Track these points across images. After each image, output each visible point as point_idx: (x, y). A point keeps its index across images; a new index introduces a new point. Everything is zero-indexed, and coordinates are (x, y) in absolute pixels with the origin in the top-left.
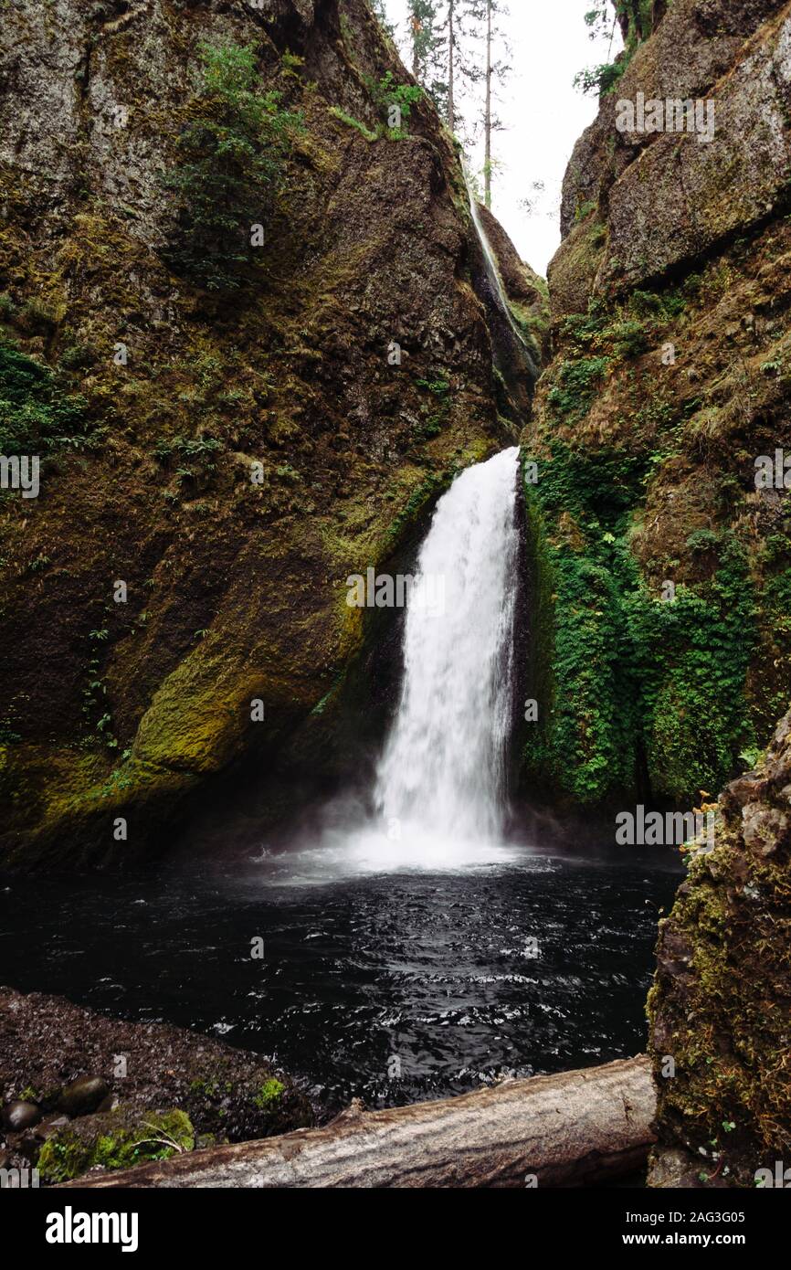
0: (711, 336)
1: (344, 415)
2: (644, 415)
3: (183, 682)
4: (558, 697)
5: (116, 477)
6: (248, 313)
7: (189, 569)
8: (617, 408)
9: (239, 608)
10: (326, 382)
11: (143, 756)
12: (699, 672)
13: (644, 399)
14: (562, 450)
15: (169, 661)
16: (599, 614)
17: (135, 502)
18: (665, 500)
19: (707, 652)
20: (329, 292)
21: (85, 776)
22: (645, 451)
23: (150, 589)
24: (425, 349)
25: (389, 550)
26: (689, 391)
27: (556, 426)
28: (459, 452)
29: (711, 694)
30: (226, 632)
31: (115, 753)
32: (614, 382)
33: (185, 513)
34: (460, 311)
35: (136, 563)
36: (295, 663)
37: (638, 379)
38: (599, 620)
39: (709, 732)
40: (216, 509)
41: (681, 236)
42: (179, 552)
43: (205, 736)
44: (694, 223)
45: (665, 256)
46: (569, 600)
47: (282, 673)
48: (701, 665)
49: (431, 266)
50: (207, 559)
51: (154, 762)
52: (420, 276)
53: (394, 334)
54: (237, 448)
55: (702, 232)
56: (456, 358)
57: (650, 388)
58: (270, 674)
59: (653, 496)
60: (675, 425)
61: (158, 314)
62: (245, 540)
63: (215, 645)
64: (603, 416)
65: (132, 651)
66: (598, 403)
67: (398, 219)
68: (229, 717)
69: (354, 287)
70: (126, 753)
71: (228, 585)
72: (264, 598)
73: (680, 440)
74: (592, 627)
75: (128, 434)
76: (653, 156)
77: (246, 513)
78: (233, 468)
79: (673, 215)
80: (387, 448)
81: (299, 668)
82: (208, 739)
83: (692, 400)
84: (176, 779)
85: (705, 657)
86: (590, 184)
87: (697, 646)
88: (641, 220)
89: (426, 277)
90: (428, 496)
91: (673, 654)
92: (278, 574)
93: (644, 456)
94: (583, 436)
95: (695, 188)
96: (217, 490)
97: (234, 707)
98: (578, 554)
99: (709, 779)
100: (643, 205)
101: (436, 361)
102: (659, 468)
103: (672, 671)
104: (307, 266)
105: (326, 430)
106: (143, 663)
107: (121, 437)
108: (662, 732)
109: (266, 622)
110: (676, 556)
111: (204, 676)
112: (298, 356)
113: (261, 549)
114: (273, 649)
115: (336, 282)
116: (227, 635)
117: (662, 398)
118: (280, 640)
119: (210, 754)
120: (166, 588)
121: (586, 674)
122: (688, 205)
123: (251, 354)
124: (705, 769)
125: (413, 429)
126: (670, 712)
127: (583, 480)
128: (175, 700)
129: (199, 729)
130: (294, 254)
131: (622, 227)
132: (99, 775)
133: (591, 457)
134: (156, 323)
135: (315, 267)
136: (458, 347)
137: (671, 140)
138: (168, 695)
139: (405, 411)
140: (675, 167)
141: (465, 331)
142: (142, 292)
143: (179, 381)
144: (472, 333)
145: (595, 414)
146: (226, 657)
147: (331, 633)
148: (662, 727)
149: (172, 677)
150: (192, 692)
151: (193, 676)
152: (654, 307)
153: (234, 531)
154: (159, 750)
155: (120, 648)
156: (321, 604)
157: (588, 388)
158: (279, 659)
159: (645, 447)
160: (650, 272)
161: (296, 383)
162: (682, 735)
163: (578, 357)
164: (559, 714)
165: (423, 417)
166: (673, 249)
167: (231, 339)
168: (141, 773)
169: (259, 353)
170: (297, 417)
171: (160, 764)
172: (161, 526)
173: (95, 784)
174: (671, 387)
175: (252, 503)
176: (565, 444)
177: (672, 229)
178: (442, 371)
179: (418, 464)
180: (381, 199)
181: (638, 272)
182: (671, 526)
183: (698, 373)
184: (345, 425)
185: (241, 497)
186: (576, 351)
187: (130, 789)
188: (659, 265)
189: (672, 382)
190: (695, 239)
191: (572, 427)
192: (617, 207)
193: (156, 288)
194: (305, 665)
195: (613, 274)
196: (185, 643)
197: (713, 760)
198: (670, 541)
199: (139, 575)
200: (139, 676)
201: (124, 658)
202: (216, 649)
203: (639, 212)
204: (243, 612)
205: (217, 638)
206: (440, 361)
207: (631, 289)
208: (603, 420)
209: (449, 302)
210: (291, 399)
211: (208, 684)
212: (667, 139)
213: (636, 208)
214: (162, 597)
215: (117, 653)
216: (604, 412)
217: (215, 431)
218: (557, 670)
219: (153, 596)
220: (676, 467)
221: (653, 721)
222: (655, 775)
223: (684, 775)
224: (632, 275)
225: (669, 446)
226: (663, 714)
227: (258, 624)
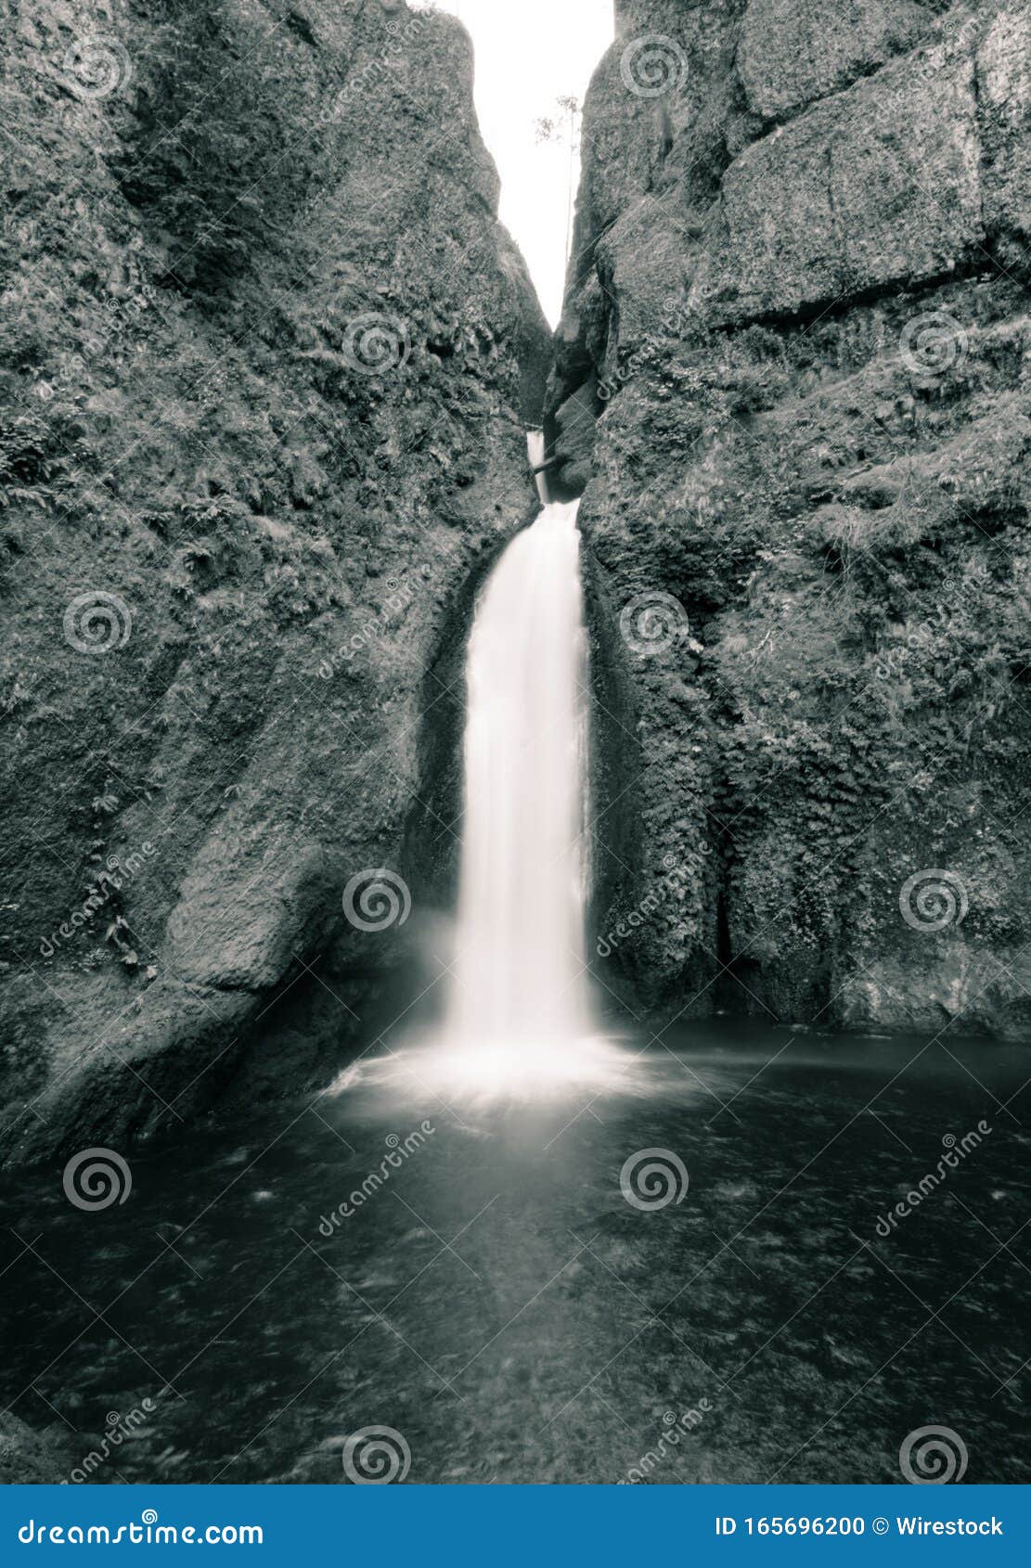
0: (854, 413)
1: (369, 453)
2: (756, 497)
3: (220, 863)
4: (649, 853)
5: (101, 555)
6: (242, 282)
7: (215, 699)
8: (721, 482)
9: (281, 752)
10: (350, 403)
11: (184, 975)
12: (813, 826)
13: (757, 476)
14: (646, 527)
15: (196, 834)
16: (697, 749)
17: (133, 595)
18: (778, 610)
19: (825, 805)
20: (350, 256)
21: (97, 1008)
22: (752, 542)
23: (163, 729)
24: (458, 355)
25: (434, 654)
26: (820, 478)
27: (637, 491)
28: (498, 508)
29: (825, 853)
30: (268, 788)
31: (131, 971)
32: (718, 446)
33: (202, 613)
34: (500, 301)
35: (141, 690)
36: (351, 824)
37: (749, 447)
38: (696, 756)
39: (817, 894)
40: (241, 606)
41: (824, 268)
42: (200, 672)
43: (258, 939)
44: (844, 254)
45: (796, 290)
46: (657, 729)
47: (338, 840)
48: (817, 818)
49: (469, 228)
50: (237, 683)
51: (199, 983)
52: (456, 243)
53: (426, 331)
54: (257, 509)
55: (855, 272)
56: (491, 369)
57: (765, 463)
58: (325, 842)
59: (760, 601)
60: (793, 515)
61: (117, 273)
62: (280, 652)
63: (257, 807)
64: (703, 489)
65: (149, 822)
66: (696, 470)
67: (431, 149)
68: (283, 908)
69: (382, 255)
70: (152, 971)
71: (263, 718)
72: (311, 737)
73: (800, 537)
74: (689, 766)
75: (107, 483)
76: (792, 141)
77: (280, 612)
78: (258, 541)
79: (816, 237)
80: (417, 501)
81: (356, 831)
82: (261, 943)
83: (820, 490)
84: (231, 1004)
85: (825, 810)
86: (635, 117)
87: (816, 797)
88: (770, 229)
89: (462, 245)
90: (467, 572)
91: (781, 802)
92: (321, 700)
93: (750, 549)
94: (676, 512)
95: (850, 207)
96: (240, 576)
97: (289, 894)
98: (664, 667)
99: (808, 944)
100: (773, 207)
101: (470, 371)
102: (769, 568)
103: (776, 820)
104: (310, 209)
105: (352, 476)
106: (163, 841)
107: (98, 487)
108: (754, 888)
109: (316, 770)
110: (796, 686)
111: (248, 854)
112: (318, 362)
113: (300, 663)
114: (326, 808)
115: (355, 244)
116: (271, 793)
117: (781, 479)
118: (332, 794)
119: (266, 963)
120: (185, 728)
121: (683, 824)
122: (837, 227)
123: (252, 354)
124: (805, 933)
125: (444, 473)
126: (767, 868)
127: (671, 571)
128: (212, 890)
129: (250, 929)
130: (291, 185)
131: (740, 231)
132: (113, 1003)
133: (684, 542)
134: (114, 288)
135: (320, 211)
136: (495, 353)
137: (820, 126)
138: (203, 885)
139: (436, 445)
140: (822, 167)
141: (505, 330)
142: (94, 235)
143: (158, 391)
144: (511, 334)
145: (691, 485)
146: (272, 824)
147: (388, 778)
148: (755, 884)
149: (201, 856)
150: (233, 877)
151: (231, 855)
152: (773, 351)
153: (268, 640)
154: (206, 966)
155: (129, 819)
156: (372, 738)
157: (681, 447)
158: (332, 821)
159: (754, 538)
160: (776, 306)
161: (320, 406)
162: (781, 895)
163: (664, 399)
164: (651, 874)
165: (456, 455)
166: (810, 281)
167: (222, 325)
168: (184, 1000)
169: (262, 350)
170: (323, 459)
171: (208, 984)
172: (170, 633)
173: (109, 1017)
174: (795, 467)
175: (286, 596)
176: (650, 519)
177: (813, 256)
178: (477, 387)
179: (452, 524)
180: (406, 111)
181: (757, 299)
182: (787, 647)
183: (834, 457)
184: (372, 469)
185: (274, 587)
186: (663, 391)
187: (173, 1025)
188: (789, 299)
189: (796, 460)
190: (843, 278)
191: (659, 497)
192: (736, 201)
193: (113, 229)
194: (363, 827)
195: (722, 294)
196: (213, 805)
197: (816, 924)
198: (788, 666)
199: (143, 710)
200: (161, 859)
201: (137, 834)
202: (259, 813)
203: (767, 217)
204: (287, 758)
205: (256, 797)
206: (473, 372)
207: (747, 322)
208: (703, 494)
209: (488, 286)
210: (313, 429)
211: (252, 864)
212: (814, 124)
213: (763, 210)
214: (181, 740)
215: (129, 828)
216: (704, 483)
217: (227, 482)
218: (649, 820)
219: (170, 739)
220: (793, 571)
221: (744, 875)
222: (738, 936)
223: (777, 938)
224: (749, 301)
225: (785, 541)
226: (757, 868)
227: (305, 774)
